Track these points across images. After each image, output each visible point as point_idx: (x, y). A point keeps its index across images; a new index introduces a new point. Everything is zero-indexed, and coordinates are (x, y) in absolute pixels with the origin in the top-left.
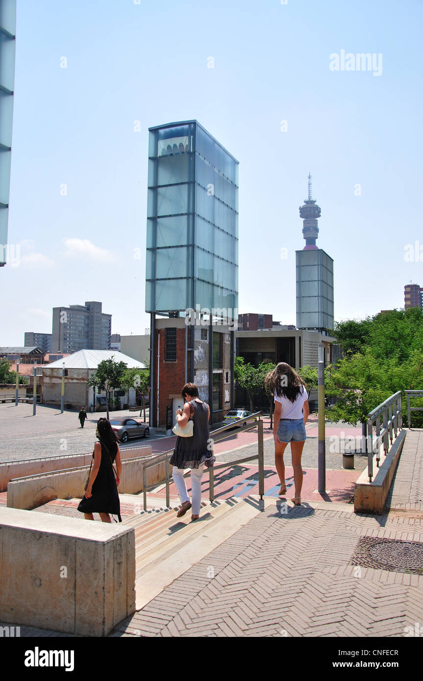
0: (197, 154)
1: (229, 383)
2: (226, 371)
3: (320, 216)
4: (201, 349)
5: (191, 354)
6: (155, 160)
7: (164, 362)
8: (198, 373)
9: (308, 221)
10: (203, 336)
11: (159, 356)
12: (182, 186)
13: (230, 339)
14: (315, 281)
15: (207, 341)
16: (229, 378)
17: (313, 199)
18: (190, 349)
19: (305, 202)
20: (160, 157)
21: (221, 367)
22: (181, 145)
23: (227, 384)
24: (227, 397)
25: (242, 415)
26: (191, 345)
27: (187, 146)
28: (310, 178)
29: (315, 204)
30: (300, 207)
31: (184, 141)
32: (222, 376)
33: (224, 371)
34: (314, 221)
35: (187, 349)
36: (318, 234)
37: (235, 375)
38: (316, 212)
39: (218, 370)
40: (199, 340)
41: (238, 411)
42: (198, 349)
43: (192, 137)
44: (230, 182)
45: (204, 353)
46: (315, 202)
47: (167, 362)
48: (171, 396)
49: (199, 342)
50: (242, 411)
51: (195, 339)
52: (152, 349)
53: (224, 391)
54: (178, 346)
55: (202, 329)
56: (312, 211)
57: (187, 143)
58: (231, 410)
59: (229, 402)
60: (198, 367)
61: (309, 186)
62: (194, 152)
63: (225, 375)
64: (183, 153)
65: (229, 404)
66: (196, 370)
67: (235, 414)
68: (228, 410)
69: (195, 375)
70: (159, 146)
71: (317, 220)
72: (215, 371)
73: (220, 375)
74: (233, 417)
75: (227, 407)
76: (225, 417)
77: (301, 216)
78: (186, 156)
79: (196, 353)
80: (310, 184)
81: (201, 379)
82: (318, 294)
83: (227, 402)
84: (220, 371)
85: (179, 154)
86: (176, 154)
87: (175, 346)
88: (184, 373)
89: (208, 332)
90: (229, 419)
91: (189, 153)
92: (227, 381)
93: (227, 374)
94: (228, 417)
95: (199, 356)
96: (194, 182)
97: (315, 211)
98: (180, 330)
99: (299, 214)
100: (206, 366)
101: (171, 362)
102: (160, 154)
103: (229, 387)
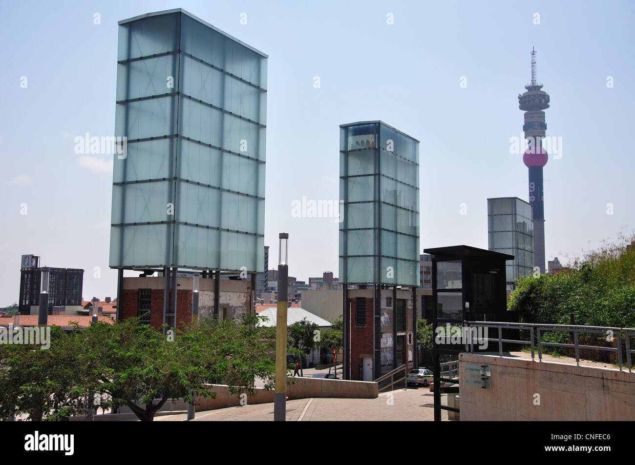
0: (381, 149)
1: (412, 344)
2: (408, 333)
3: (548, 106)
4: (386, 315)
5: (378, 320)
6: (346, 153)
7: (355, 326)
8: (384, 336)
9: (530, 114)
10: (388, 304)
11: (350, 321)
12: (369, 177)
13: (412, 304)
14: (509, 231)
15: (392, 308)
16: (412, 339)
17: (538, 83)
18: (377, 316)
19: (526, 88)
20: (350, 151)
21: (404, 329)
22: (368, 141)
23: (410, 344)
24: (410, 357)
25: (423, 373)
26: (379, 312)
27: (373, 143)
28: (533, 54)
29: (542, 90)
30: (520, 95)
31: (371, 138)
32: (406, 338)
33: (407, 333)
34: (539, 113)
35: (374, 316)
36: (546, 131)
37: (417, 337)
38: (543, 101)
39: (402, 332)
40: (384, 307)
41: (419, 370)
42: (384, 315)
43: (377, 135)
44: (411, 163)
45: (390, 319)
46: (541, 87)
47: (357, 326)
48: (361, 356)
49: (385, 309)
50: (423, 370)
51: (381, 307)
52: (345, 316)
53: (408, 352)
54: (367, 313)
55: (387, 298)
56: (537, 101)
57: (373, 140)
58: (413, 369)
59: (412, 361)
60: (384, 331)
61: (533, 66)
62: (379, 148)
63: (408, 336)
64: (369, 149)
65: (412, 363)
66: (382, 333)
67: (418, 372)
68: (411, 369)
69: (382, 338)
70: (349, 141)
71: (544, 113)
72: (399, 334)
73: (404, 337)
74: (415, 375)
75: (410, 366)
76: (409, 374)
77: (521, 108)
78: (372, 151)
79: (382, 319)
80: (533, 63)
81: (387, 341)
82: (513, 246)
83: (410, 361)
84: (403, 334)
85: (366, 149)
86: (364, 149)
87: (364, 312)
88: (372, 336)
89: (392, 300)
90: (411, 376)
91: (375, 149)
92: (410, 342)
93: (410, 336)
94: (411, 375)
95: (385, 321)
96: (379, 174)
97: (540, 100)
98: (368, 299)
99: (518, 104)
100: (391, 330)
101: (361, 327)
102: (349, 148)
103: (412, 348)
